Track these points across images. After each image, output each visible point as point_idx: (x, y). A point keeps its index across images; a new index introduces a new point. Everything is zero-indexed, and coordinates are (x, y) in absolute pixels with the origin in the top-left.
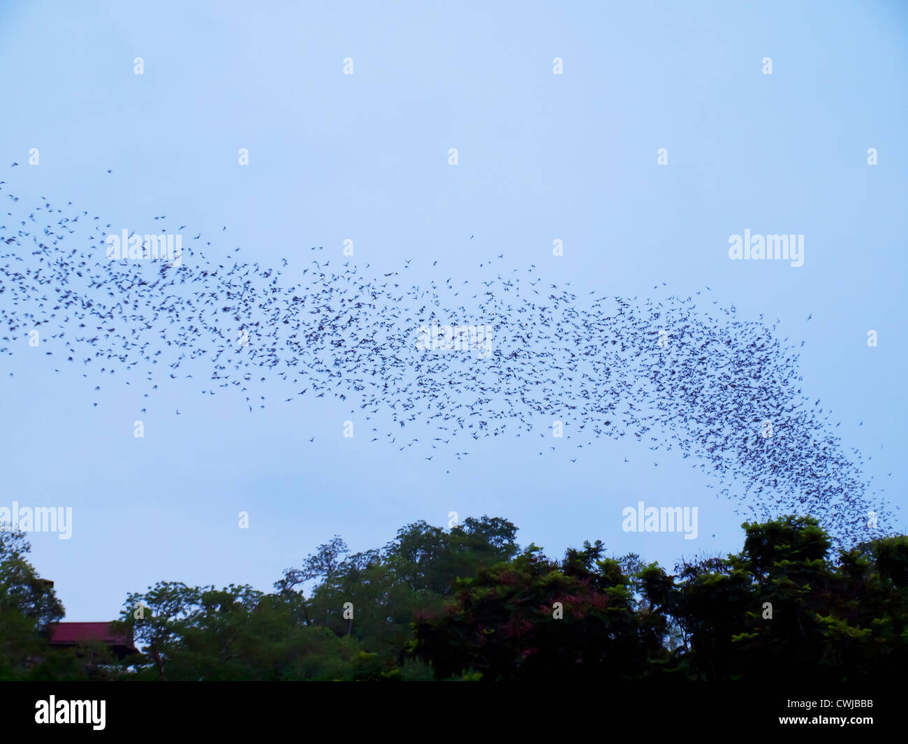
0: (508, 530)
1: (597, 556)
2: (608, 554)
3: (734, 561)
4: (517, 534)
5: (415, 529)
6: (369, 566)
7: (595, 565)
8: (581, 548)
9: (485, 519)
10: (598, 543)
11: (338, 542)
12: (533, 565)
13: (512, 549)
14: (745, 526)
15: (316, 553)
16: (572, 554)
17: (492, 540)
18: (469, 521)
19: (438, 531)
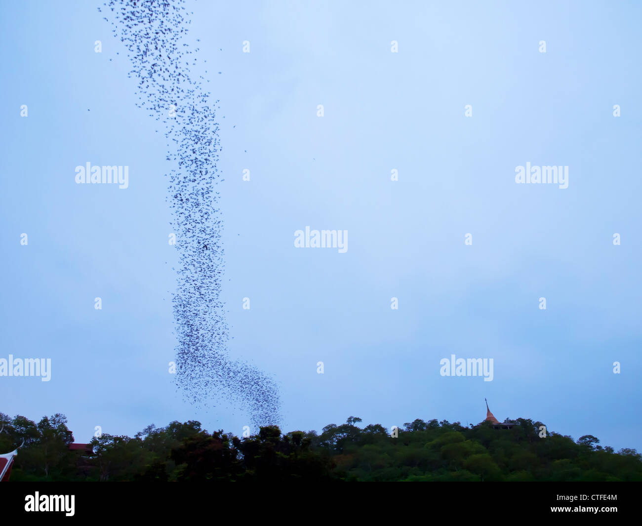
0: (199, 424)
1: (221, 434)
2: (224, 433)
3: (256, 436)
4: (201, 426)
5: (174, 423)
6: (161, 432)
7: (221, 436)
8: (217, 431)
9: (193, 421)
10: (222, 430)
11: (153, 425)
12: (204, 435)
13: (200, 429)
14: (260, 427)
15: (147, 428)
16: (215, 433)
17: (195, 427)
18: (189, 421)
19: (180, 423)
